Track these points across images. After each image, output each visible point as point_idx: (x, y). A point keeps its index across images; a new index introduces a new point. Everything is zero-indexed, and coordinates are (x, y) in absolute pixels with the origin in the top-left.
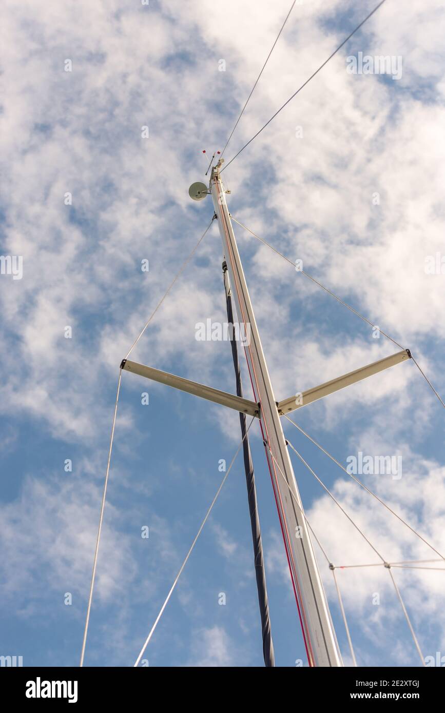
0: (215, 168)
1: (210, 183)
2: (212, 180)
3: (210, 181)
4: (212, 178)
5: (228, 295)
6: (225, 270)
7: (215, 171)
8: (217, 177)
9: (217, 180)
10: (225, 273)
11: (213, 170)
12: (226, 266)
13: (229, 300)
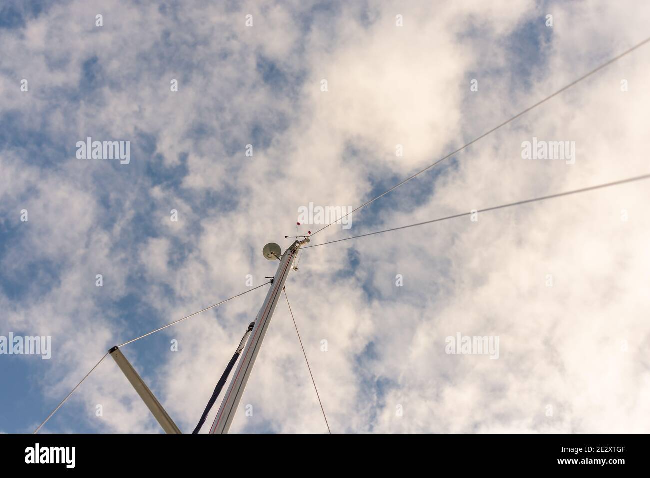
0: (298, 242)
1: (286, 252)
2: (289, 251)
3: (287, 250)
4: (291, 248)
5: (238, 352)
6: (251, 329)
7: (297, 245)
8: (295, 251)
9: (294, 253)
10: (248, 331)
11: (295, 243)
12: (253, 326)
13: (236, 356)
